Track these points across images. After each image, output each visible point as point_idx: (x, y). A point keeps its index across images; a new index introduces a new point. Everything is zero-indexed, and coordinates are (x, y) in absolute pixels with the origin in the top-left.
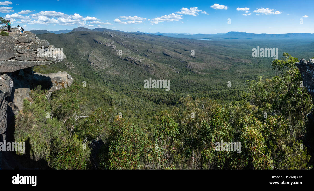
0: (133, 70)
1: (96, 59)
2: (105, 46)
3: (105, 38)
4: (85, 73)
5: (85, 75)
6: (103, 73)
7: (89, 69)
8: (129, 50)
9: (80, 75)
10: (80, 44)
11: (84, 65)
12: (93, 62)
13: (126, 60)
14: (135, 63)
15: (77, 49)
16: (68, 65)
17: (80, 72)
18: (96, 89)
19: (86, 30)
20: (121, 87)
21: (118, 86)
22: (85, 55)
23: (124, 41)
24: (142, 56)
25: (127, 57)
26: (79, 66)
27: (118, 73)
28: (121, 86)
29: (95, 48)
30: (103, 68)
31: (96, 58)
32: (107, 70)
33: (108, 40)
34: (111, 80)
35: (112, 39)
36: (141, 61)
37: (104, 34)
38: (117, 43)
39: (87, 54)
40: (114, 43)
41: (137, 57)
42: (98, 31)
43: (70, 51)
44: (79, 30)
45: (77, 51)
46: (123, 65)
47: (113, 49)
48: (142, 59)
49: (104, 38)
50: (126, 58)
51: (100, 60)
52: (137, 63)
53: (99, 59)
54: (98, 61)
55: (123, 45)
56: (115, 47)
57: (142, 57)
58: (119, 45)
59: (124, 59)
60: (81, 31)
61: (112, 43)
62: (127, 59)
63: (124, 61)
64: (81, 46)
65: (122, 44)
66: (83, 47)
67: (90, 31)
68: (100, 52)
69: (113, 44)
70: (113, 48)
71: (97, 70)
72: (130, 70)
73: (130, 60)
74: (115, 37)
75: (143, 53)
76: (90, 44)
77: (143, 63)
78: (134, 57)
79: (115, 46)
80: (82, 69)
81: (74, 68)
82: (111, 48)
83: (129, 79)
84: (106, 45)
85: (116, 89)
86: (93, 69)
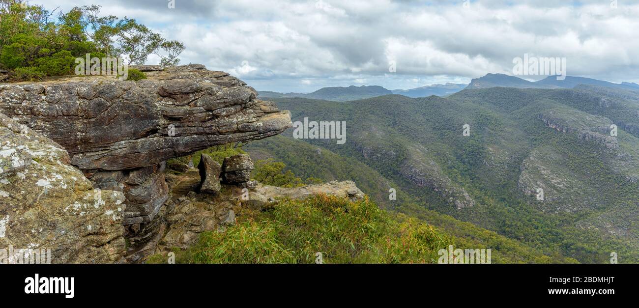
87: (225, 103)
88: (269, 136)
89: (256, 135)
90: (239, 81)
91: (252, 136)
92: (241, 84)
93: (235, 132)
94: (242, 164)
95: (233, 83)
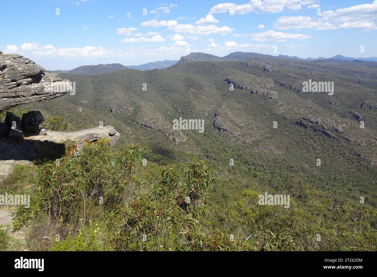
0: (318, 149)
1: (232, 122)
2: (252, 92)
3: (251, 75)
4: (209, 150)
5: (209, 154)
6: (248, 150)
7: (216, 142)
8: (310, 102)
9: (197, 153)
10: (196, 91)
11: (207, 134)
12: (224, 128)
13: (301, 125)
14: (324, 132)
15: (190, 102)
16: (171, 136)
17: (199, 149)
18: (230, 181)
19: (208, 60)
20: (286, 182)
21: (280, 179)
22: (207, 114)
23: (298, 80)
24: (344, 116)
25: (304, 119)
26: (195, 137)
27: (280, 153)
28: (286, 180)
29: (229, 97)
30: (247, 141)
31: (232, 119)
32: (256, 143)
33: (258, 80)
34: (264, 164)
35: (268, 76)
36: (340, 129)
37: (249, 65)
38: (281, 85)
39: (211, 112)
40: (273, 85)
41: (329, 120)
42: (236, 60)
43: (176, 106)
44: (193, 60)
45: (191, 106)
46: (292, 136)
47: (270, 100)
48: (344, 125)
49: (249, 75)
50: (301, 121)
51: (241, 123)
52: (329, 132)
53: (238, 121)
54: (237, 125)
55: (295, 89)
56: (275, 94)
57: (344, 120)
58: (287, 90)
59: (297, 123)
60: (197, 60)
61: (268, 86)
62: (305, 122)
63: (296, 126)
64: (199, 94)
65: (293, 88)
66: (204, 97)
67: (218, 60)
68: (242, 106)
69: (272, 89)
70: (271, 96)
71: (233, 144)
72: (311, 149)
73: (310, 124)
74: (275, 72)
75: (347, 110)
76: (218, 90)
77: (347, 135)
78: (322, 119)
79: (276, 92)
80: (201, 142)
81: (185, 140)
82: (265, 97)
83: (308, 167)
84: (255, 92)
85: (276, 185)
86: (226, 142)
87: (25, 75)
88: (57, 97)
89: (48, 97)
90: (30, 61)
91: (46, 97)
92: (32, 62)
93: (33, 95)
94: (36, 117)
95: (27, 62)
